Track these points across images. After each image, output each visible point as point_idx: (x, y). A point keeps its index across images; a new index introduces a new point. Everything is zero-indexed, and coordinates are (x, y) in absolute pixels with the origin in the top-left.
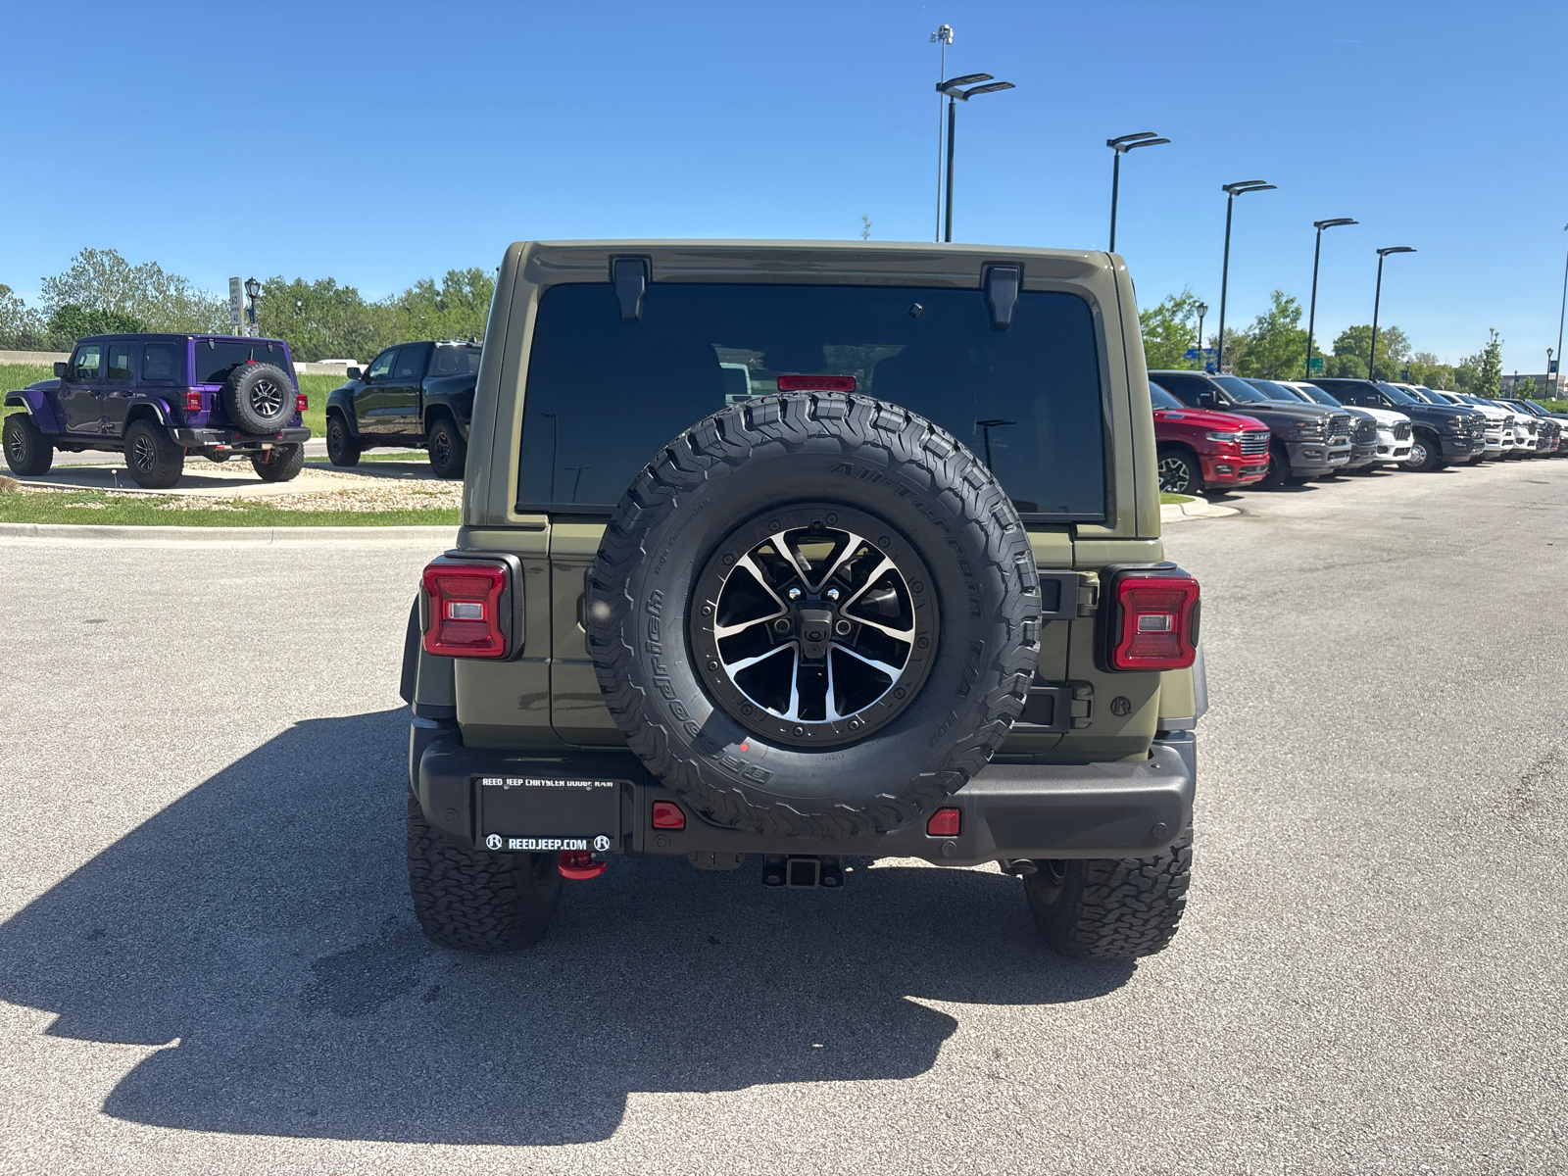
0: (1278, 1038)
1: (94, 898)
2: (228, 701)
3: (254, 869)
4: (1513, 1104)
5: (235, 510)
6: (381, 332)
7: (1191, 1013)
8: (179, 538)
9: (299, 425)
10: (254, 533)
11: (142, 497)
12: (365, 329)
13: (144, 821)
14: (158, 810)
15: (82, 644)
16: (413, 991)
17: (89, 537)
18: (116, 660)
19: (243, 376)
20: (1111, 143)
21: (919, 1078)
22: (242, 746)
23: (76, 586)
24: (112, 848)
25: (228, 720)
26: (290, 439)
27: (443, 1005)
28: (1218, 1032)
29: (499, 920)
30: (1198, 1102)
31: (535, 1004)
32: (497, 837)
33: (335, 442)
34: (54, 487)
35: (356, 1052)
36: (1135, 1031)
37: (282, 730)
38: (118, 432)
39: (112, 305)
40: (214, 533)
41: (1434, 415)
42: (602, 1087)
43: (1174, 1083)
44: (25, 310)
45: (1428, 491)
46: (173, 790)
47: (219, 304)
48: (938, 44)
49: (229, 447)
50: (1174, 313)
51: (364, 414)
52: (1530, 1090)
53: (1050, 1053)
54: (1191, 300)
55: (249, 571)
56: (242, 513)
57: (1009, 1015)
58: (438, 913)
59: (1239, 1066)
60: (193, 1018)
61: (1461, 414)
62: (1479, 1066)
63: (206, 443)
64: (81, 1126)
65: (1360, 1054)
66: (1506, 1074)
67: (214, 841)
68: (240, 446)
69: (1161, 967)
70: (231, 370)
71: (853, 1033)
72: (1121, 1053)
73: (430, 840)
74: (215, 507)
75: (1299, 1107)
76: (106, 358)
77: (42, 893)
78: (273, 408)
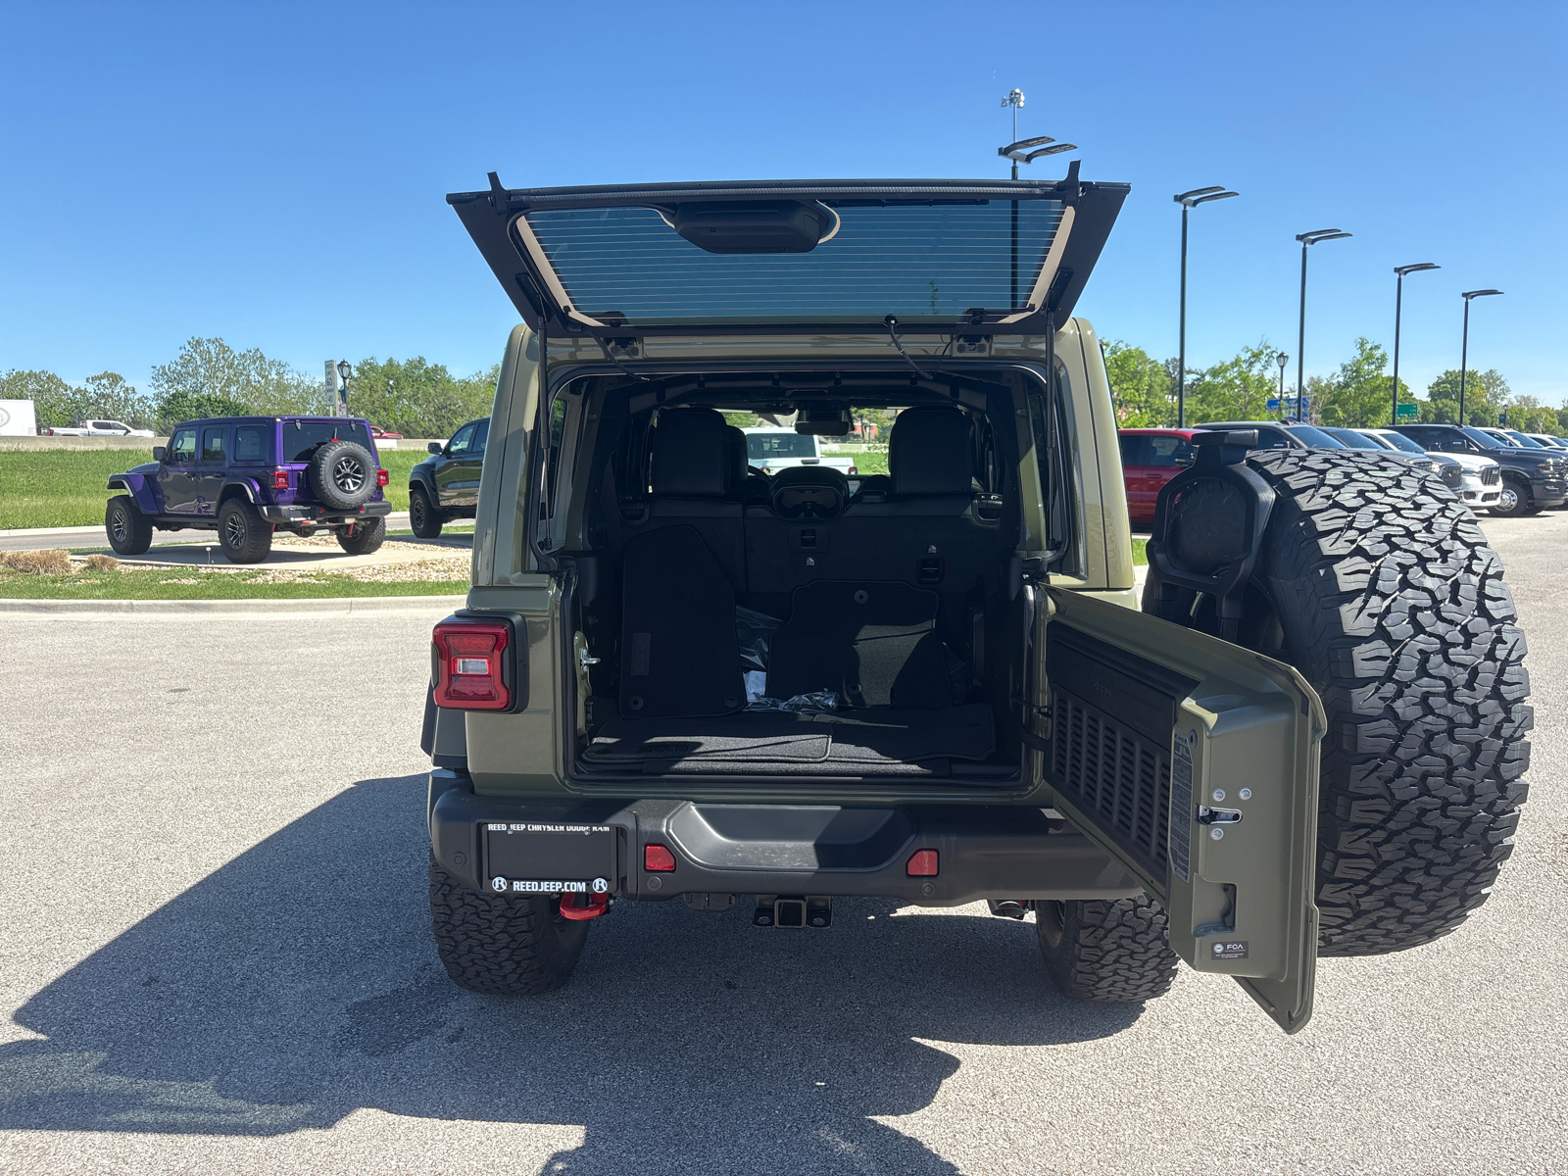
0: (1277, 1078)
1: (151, 947)
2: (294, 763)
3: (302, 920)
4: (1509, 1143)
5: (317, 582)
6: (470, 408)
7: (1192, 1054)
8: (264, 611)
9: (380, 500)
10: (333, 604)
11: (231, 572)
12: (455, 405)
13: (205, 876)
14: (219, 866)
15: (165, 712)
16: (438, 1032)
17: (181, 611)
18: (194, 726)
19: (327, 454)
20: (1178, 199)
21: (913, 1115)
22: (303, 805)
23: (164, 657)
24: (173, 902)
25: (292, 781)
26: (373, 513)
27: (465, 1046)
28: (1218, 1072)
29: (518, 963)
30: (1187, 1138)
31: (553, 1045)
32: (503, 880)
33: (418, 514)
34: (152, 565)
35: (378, 1089)
36: (1134, 1070)
37: (342, 790)
38: (212, 511)
39: (217, 390)
40: (296, 605)
41: (1521, 458)
42: (607, 1122)
43: (1166, 1120)
44: (136, 397)
45: (1516, 536)
46: (235, 847)
47: (316, 386)
48: (1009, 108)
49: (314, 522)
50: (1251, 364)
51: (445, 487)
52: (1528, 1129)
53: (1046, 1092)
54: (1269, 351)
55: (326, 640)
56: (324, 585)
57: (1010, 1055)
58: (460, 957)
59: (1234, 1104)
60: (232, 1058)
61: (1553, 457)
62: (1480, 1106)
63: (292, 519)
64: (120, 1155)
65: (1359, 1093)
66: (1507, 1113)
67: (268, 893)
68: (324, 521)
69: (1168, 1010)
70: (316, 449)
71: (855, 1072)
72: (1117, 1092)
73: (450, 885)
74: (299, 580)
75: (1289, 1144)
76: (202, 442)
77: (105, 943)
78: (355, 484)
